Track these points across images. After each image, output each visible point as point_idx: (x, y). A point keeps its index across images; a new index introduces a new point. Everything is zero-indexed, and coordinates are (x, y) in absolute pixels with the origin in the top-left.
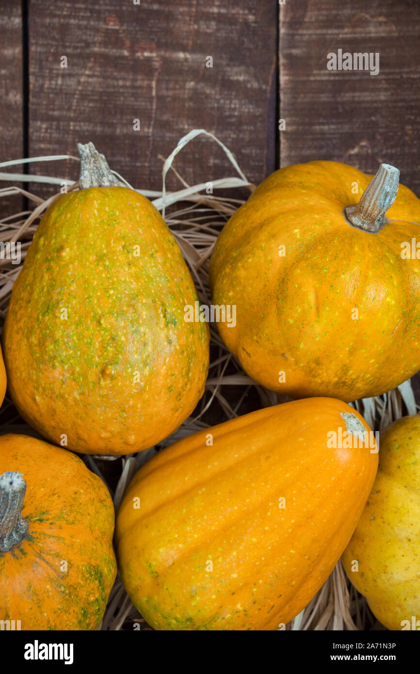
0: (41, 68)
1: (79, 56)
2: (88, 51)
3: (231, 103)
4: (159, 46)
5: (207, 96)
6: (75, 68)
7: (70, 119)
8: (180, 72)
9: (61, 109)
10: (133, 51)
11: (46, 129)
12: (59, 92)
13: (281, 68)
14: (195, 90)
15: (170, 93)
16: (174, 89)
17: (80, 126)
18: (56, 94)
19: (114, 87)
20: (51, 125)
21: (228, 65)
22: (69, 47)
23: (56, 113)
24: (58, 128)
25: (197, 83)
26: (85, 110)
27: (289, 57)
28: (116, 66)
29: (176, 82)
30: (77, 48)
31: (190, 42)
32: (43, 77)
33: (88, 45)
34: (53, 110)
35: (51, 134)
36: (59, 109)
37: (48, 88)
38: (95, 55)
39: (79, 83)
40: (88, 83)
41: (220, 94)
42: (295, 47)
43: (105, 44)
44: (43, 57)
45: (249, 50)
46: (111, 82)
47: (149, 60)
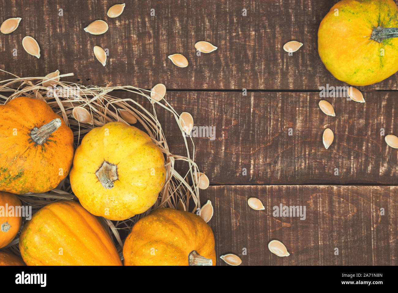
0: (216, 96)
1: (221, 110)
2: (223, 113)
3: (206, 167)
4: (226, 140)
5: (208, 158)
6: (217, 108)
7: (198, 107)
8: (217, 148)
9: (202, 103)
10: (224, 130)
11: (194, 98)
12: (208, 102)
13: (219, 186)
14: (211, 153)
15: (209, 144)
16: (211, 145)
17: (196, 110)
18: (207, 101)
19: (211, 123)
20: (196, 100)
21: (220, 166)
22: (225, 106)
23: (200, 101)
24: (195, 102)
25: (213, 154)
26: (202, 112)
27: (224, 189)
28: (218, 123)
29: (213, 146)
30: (225, 109)
31: (228, 152)
32: (213, 97)
33: (226, 113)
34: (201, 100)
35: (193, 99)
36: (202, 102)
37: (209, 98)
38: (222, 116)
39: (212, 110)
40: (212, 113)
41: (209, 163)
42: (227, 191)
43: (226, 119)
44: (221, 97)
45: (226, 174)
46: (213, 122)
47: (221, 136)
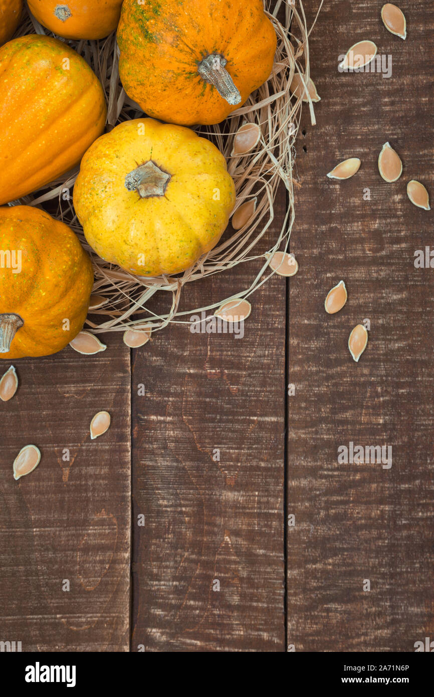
0: (278, 360)
1: (254, 368)
2: (249, 372)
3: (161, 343)
4: (206, 376)
5: (176, 347)
6: (257, 361)
7: (260, 330)
8: (193, 361)
9: (266, 336)
10: (222, 373)
11: (275, 323)
12: (267, 346)
13: (129, 365)
14: (184, 350)
15: (199, 348)
16: (196, 351)
17: (254, 326)
18: (269, 345)
19: (233, 350)
20: (272, 326)
21: (163, 366)
22: (261, 374)
23: (269, 333)
24: (268, 324)
25: (182, 354)
26: (252, 335)
27: (125, 372)
28: (233, 363)
29: (195, 354)
30: (256, 373)
31: (186, 379)
32: (277, 355)
33: (249, 375)
34: (271, 335)
35: (272, 321)
36: (267, 335)
37: (274, 348)
38: (245, 369)
39: (255, 352)
40: (249, 353)
41: (168, 348)
42: (121, 377)
43: (239, 376)
44: (276, 367)
45: (150, 376)
46: (236, 354)
47: (212, 368)
